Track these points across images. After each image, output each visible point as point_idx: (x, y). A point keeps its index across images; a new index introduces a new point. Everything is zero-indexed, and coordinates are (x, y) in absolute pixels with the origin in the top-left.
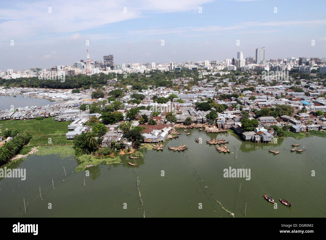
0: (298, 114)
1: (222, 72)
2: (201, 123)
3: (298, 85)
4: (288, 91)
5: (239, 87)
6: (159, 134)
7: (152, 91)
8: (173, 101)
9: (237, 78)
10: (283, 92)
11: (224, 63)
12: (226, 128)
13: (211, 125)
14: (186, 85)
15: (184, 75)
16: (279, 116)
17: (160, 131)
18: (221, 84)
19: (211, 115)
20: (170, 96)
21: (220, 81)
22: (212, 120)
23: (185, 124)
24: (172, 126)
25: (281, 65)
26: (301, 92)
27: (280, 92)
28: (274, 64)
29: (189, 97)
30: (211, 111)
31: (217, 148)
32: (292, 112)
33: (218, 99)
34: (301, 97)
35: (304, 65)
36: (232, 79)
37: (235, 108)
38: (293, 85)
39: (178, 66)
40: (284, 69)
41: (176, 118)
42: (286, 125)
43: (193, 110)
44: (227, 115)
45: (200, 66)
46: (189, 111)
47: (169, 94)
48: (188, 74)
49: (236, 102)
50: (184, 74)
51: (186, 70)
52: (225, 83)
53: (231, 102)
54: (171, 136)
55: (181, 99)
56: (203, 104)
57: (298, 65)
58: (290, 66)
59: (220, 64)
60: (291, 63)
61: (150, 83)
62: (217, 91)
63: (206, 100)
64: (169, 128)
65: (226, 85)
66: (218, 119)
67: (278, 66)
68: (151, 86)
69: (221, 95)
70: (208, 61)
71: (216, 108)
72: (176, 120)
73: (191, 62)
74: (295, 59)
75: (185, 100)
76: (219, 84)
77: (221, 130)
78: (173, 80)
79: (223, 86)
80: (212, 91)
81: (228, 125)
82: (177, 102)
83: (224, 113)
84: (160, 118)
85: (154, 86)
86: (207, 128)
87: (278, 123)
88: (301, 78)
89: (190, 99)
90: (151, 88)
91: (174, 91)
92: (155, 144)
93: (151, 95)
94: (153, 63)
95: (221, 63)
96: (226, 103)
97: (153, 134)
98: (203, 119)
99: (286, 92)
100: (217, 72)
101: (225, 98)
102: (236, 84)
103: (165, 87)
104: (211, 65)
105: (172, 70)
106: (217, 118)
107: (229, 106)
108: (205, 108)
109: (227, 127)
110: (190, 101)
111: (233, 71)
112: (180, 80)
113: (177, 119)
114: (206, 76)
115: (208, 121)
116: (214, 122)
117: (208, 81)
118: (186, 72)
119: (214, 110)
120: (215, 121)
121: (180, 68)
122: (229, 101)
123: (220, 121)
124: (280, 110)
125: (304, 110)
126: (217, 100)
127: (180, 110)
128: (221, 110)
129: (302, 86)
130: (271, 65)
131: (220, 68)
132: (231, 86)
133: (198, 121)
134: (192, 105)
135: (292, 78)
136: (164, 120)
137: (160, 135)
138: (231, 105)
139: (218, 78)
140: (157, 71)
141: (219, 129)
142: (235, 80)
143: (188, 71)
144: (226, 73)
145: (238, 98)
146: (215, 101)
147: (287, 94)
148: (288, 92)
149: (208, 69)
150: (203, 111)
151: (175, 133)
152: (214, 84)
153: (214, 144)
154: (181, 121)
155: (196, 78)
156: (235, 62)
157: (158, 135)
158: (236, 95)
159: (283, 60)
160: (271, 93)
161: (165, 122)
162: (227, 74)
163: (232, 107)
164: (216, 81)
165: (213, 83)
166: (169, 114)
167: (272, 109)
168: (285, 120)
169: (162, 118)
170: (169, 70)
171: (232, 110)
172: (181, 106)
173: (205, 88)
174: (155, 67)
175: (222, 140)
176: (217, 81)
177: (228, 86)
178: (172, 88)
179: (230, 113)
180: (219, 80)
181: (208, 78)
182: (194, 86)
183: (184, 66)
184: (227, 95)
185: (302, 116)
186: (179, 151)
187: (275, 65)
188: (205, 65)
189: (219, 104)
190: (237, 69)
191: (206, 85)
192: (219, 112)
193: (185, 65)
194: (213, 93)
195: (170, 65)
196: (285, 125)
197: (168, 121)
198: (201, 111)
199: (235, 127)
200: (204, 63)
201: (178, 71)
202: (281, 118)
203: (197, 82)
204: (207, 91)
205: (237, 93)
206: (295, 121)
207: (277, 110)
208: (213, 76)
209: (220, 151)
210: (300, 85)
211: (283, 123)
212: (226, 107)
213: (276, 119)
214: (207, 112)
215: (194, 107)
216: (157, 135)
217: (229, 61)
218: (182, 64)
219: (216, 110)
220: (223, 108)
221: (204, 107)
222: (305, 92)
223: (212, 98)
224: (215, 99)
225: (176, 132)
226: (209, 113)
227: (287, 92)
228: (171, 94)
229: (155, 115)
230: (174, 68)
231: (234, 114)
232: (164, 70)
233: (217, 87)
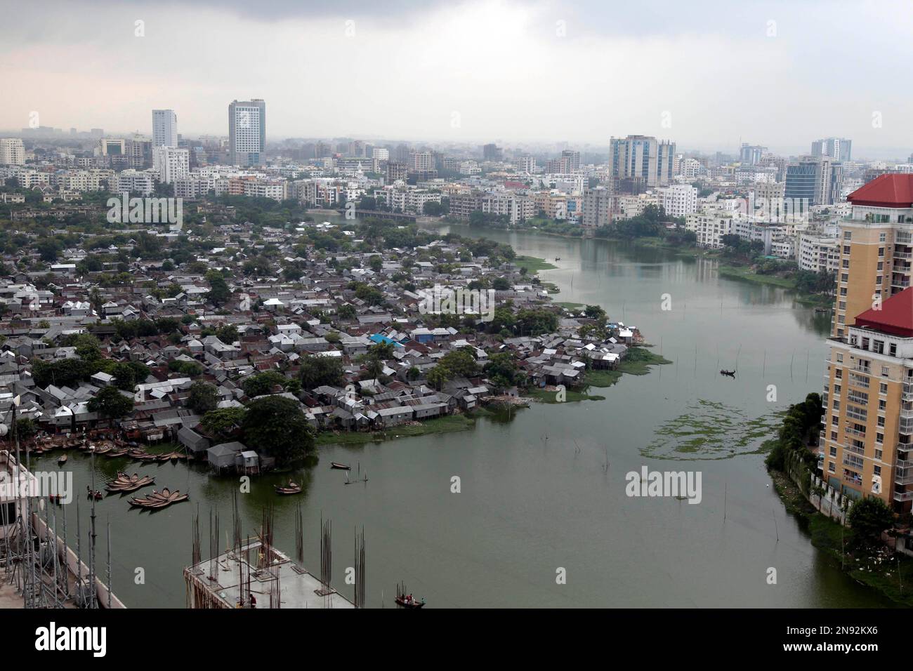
40: (335, 197)
67: (313, 185)
131: (81, 181)
190: (158, 188)
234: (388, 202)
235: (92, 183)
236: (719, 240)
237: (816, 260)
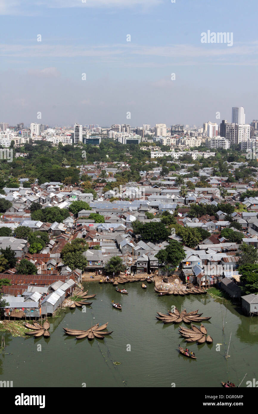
1: (197, 153)
2: (145, 270)
5: (233, 188)
6: (42, 298)
7: (27, 191)
8: (79, 215)
9: (231, 167)
11: (202, 131)
12: (204, 284)
13: (168, 276)
14: (110, 180)
15: (107, 156)
17: (45, 290)
18: (194, 180)
19: (169, 253)
20: (72, 205)
21: (191, 173)
22: (170, 264)
23: (105, 273)
24: (75, 277)
29: (119, 209)
30: (169, 243)
31: (181, 331)
33: (186, 214)
36: (218, 169)
37: (225, 237)
39: (93, 135)
41: (85, 259)
43: (126, 240)
44: (207, 253)
45: (145, 136)
46: (116, 242)
47: (71, 199)
48: (116, 155)
49: (226, 223)
50: (106, 153)
51: (111, 145)
52: (203, 178)
53: (217, 224)
54: (73, 302)
55: (98, 213)
56: (150, 225)
59: (191, 134)
61: (26, 172)
62: (184, 196)
63: (157, 217)
64: (68, 282)
65: (204, 182)
66: (185, 263)
68: (27, 180)
69: (192, 206)
70: (165, 126)
71: (181, 237)
72: (85, 264)
73: (124, 127)
75: (109, 215)
76: (190, 180)
77: (193, 288)
78: (81, 168)
79: (198, 186)
80: (173, 197)
81: (208, 278)
82: (89, 220)
83: (198, 249)
84: (47, 257)
85: (33, 180)
86: (159, 283)
89: (119, 214)
90: (26, 185)
91: (81, 194)
92: (31, 321)
93: (25, 202)
94: (32, 124)
95: (195, 130)
96: (204, 226)
97: (28, 298)
98: (151, 262)
100: (184, 151)
101: (203, 214)
102: (227, 181)
103: (62, 184)
104: (172, 135)
105: (78, 143)
106: (183, 261)
107: (210, 231)
108: (155, 236)
109: (206, 282)
110: (121, 217)
111: (221, 150)
112: (98, 167)
113: (89, 261)
114: (160, 160)
115: (161, 267)
116: (177, 270)
117: (164, 173)
118: (111, 150)
119: (176, 242)
120: (178, 267)
121: (98, 140)
122: (210, 220)
123: (191, 268)
126: (183, 218)
127: (95, 240)
128: (193, 242)
131: (192, 142)
132: (216, 185)
133: (138, 266)
134: (125, 227)
136: (55, 264)
137: (44, 301)
138: (217, 231)
139: (186, 165)
140: (43, 143)
141: (188, 288)
142: (225, 172)
143: (117, 146)
144: (205, 156)
145: (233, 215)
146: (180, 220)
149: (165, 143)
150: (149, 243)
151: (82, 294)
152: (177, 181)
153: (174, 323)
154: (97, 265)
155: (136, 164)
156: (227, 131)
157: (39, 301)
158: (227, 206)
161: (59, 269)
162: (208, 158)
163: (217, 234)
164: (183, 172)
165: (174, 178)
166: (70, 248)
169: (51, 259)
170: (71, 142)
171: (219, 242)
172: (97, 230)
173: (157, 187)
174: (37, 133)
175: (196, 314)
176: (184, 174)
177: (209, 186)
178: (77, 185)
179: (215, 249)
180: (189, 171)
181: (165, 164)
182: (130, 183)
183: (108, 134)
184: (208, 206)
186: (90, 340)
188: (158, 134)
189: (189, 228)
190: (232, 146)
191: (159, 181)
192: (187, 246)
193: (111, 132)
194: (174, 200)
195: (74, 132)
197: (65, 266)
198: (146, 243)
199: (226, 282)
200: (155, 130)
201: (93, 146)
203: (138, 173)
204: (160, 195)
205: (229, 202)
208: (176, 160)
209: (189, 340)
212: (204, 235)
214: (160, 244)
215: (130, 234)
216: (37, 301)
217: (213, 127)
218: (103, 129)
219: (180, 242)
220: (197, 237)
221: (152, 232)
223: (171, 212)
224: (180, 215)
225: (84, 291)
226: (165, 248)
228: (76, 199)
229: (35, 251)
230: (84, 139)
231: (223, 251)
232: (60, 143)
233: (183, 188)
235: (197, 144)
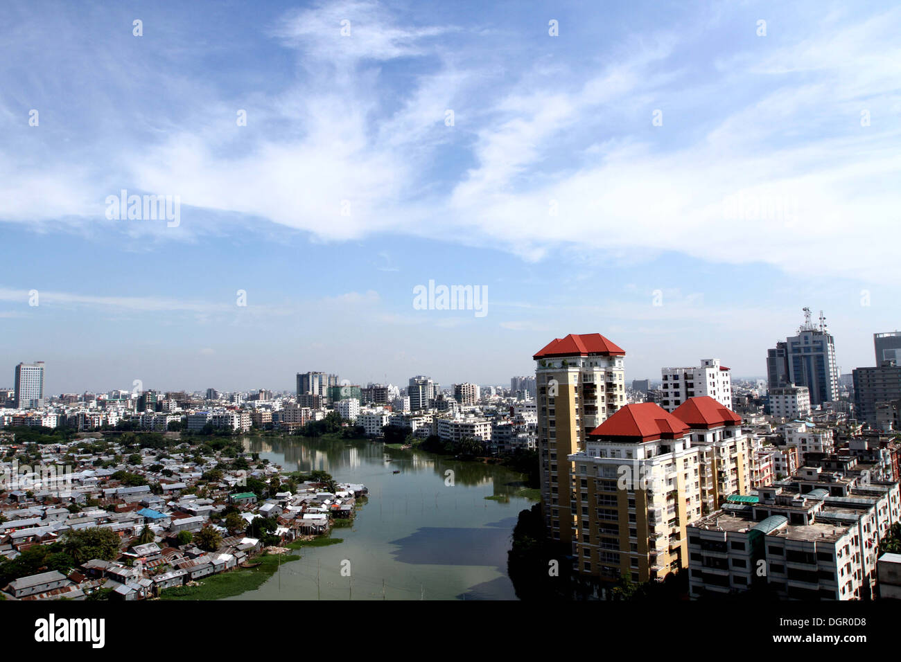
0: (130, 549)
3: (134, 465)
4: (107, 485)
10: (92, 490)
16: (77, 564)
25: (91, 410)
26: (141, 485)
27: (83, 490)
28: (71, 408)
32: (115, 546)
34: (140, 499)
35: (152, 411)
38: (121, 466)
40: (99, 423)
42: (98, 588)
57: (136, 410)
58: (116, 413)
60: (118, 406)
67: (82, 415)
74: (129, 396)
87: (74, 589)
88: (142, 447)
99: (100, 489)
124: (79, 546)
125: (146, 536)
129: (144, 468)
130: (64, 410)
135: (119, 448)
147: (103, 493)
148: (106, 488)
159: (97, 397)
160: (56, 496)
167: (56, 548)
168: (96, 574)
185: (141, 554)
187: (73, 411)
196: (93, 589)
202: (84, 570)
206: (123, 572)
207: (71, 547)
210: (140, 466)
211: (89, 584)
213: (65, 577)
222: (150, 485)
227: (104, 490)
234: (141, 424)
236: (380, 430)
237: (452, 434)
